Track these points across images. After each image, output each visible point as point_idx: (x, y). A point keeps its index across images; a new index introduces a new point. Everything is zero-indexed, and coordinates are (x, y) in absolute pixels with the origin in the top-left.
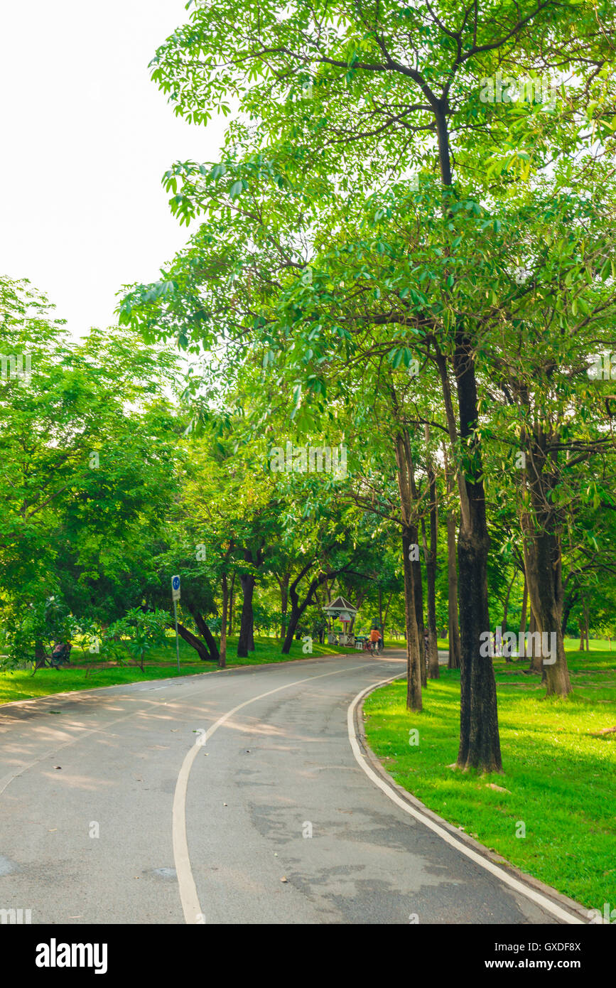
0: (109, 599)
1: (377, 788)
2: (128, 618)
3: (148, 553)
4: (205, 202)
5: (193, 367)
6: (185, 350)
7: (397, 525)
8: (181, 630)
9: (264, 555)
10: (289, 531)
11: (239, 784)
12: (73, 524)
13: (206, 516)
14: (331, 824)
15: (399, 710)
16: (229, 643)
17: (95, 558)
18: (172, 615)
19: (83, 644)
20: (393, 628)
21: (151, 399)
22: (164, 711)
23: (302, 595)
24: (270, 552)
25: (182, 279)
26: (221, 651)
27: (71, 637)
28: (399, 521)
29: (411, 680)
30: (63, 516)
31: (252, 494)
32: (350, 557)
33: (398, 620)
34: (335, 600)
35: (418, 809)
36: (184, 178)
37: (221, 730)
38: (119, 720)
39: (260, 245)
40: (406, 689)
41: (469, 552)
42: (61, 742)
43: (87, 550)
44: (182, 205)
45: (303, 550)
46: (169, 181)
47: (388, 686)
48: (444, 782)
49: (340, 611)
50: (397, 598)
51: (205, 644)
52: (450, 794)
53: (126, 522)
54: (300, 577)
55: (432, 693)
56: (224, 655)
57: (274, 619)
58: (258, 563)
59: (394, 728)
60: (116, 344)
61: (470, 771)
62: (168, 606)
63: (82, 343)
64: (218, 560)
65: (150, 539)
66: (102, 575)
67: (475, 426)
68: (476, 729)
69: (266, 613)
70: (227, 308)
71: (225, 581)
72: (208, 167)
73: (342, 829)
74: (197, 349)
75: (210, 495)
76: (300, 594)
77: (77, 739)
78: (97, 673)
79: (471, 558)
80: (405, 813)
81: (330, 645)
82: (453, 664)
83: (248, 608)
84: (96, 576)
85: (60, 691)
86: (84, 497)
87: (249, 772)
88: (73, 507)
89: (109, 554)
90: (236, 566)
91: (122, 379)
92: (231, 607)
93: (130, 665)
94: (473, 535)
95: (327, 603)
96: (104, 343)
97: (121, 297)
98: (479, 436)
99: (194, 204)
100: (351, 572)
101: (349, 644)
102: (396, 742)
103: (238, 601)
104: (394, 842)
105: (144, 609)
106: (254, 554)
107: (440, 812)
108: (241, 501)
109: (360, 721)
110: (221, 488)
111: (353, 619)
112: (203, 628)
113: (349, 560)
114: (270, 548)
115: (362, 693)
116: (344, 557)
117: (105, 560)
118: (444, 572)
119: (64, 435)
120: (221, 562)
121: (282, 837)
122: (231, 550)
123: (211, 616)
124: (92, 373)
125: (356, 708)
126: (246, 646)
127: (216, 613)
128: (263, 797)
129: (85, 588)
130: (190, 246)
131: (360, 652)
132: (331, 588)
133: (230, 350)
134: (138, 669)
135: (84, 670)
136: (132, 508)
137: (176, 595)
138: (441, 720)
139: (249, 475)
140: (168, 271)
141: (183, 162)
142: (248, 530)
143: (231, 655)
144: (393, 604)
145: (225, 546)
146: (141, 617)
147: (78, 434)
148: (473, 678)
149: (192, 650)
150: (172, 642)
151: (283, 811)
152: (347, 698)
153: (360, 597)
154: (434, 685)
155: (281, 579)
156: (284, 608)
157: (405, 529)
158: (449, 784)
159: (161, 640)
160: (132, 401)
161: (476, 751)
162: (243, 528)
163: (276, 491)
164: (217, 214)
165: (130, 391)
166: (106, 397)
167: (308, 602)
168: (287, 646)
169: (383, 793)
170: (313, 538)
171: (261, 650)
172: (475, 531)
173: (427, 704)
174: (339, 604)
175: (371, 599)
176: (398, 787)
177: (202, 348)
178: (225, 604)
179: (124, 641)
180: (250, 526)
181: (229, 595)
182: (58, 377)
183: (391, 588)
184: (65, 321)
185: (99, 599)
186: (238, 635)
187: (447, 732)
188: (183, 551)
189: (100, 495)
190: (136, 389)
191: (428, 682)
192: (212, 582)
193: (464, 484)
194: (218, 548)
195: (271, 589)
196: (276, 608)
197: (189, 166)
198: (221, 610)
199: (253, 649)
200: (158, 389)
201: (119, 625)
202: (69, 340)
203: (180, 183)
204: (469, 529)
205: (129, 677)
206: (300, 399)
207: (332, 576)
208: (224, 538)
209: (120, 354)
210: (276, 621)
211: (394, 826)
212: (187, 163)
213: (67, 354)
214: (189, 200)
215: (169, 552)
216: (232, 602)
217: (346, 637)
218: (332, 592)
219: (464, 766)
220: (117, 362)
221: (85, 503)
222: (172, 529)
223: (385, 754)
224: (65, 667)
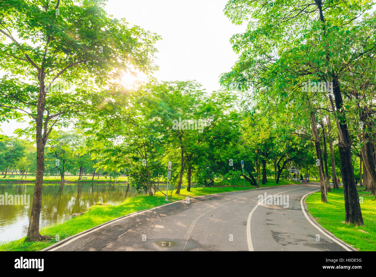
0: (224, 168)
1: (315, 228)
2: (229, 173)
3: (234, 154)
4: (243, 46)
5: (243, 97)
6: (240, 91)
7: (313, 142)
8: (245, 176)
9: (269, 154)
10: (277, 145)
11: (267, 224)
12: (212, 146)
13: (250, 143)
14: (301, 240)
15: (320, 202)
16: (259, 180)
17: (219, 156)
18: (242, 172)
19: (217, 180)
20: (312, 176)
21: (231, 110)
22: (242, 200)
23: (281, 166)
24: (270, 153)
25: (238, 69)
26: (257, 183)
27: (214, 179)
28: (314, 141)
29: (322, 192)
30: (209, 144)
31: (264, 136)
32: (296, 153)
33: (313, 173)
34: (292, 167)
35: (333, 237)
36: (236, 39)
37: (259, 206)
38: (229, 202)
39: (261, 56)
40: (321, 195)
41: (343, 148)
42: (212, 208)
43: (217, 154)
44: (236, 47)
45: (282, 151)
46: (231, 40)
47: (313, 194)
48: (341, 228)
49: (294, 171)
50: (313, 166)
51: (252, 180)
52: (344, 233)
53: (227, 145)
54: (280, 161)
55: (330, 197)
56: (258, 184)
57: (273, 173)
58: (267, 156)
59: (318, 208)
60: (220, 95)
61: (351, 225)
62: (241, 170)
63: (211, 96)
64: (254, 156)
65: (234, 150)
66: (221, 161)
67: (342, 105)
68: (352, 210)
69: (270, 171)
70: (252, 77)
71: (257, 162)
72: (243, 35)
73: (305, 242)
74: (244, 91)
75: (251, 137)
76: (280, 165)
77: (217, 207)
78: (221, 188)
79: (344, 150)
80: (328, 238)
81: (291, 181)
82: (335, 187)
83: (264, 170)
84: (219, 161)
85: (211, 193)
86: (214, 138)
87: (270, 220)
88: (212, 141)
89: (223, 155)
90: (260, 157)
91: (222, 105)
92: (259, 170)
93: (231, 186)
94: (344, 143)
95: (289, 168)
96: (217, 95)
97: (220, 77)
98: (345, 108)
99: (240, 47)
100: (297, 158)
101: (298, 181)
102: (319, 213)
103: (261, 168)
104: (326, 249)
105: (234, 170)
106: (265, 153)
107: (342, 239)
108: (260, 138)
109: (305, 205)
110: (254, 134)
111: (298, 173)
112: (251, 176)
113: (296, 155)
114: (270, 152)
115: (304, 196)
116: (294, 154)
117: (222, 156)
118: (329, 158)
119: (208, 122)
120: (255, 156)
121: (284, 244)
122: (258, 153)
123: (253, 172)
124: (215, 104)
125: (303, 200)
126: (265, 181)
127: (255, 171)
128: (276, 229)
129: (217, 165)
130: (240, 59)
131: (301, 183)
132: (290, 163)
133: (254, 90)
134: (233, 187)
135: (218, 188)
136: (228, 140)
137: (243, 166)
138: (335, 206)
139: (262, 130)
140: (233, 68)
141: (235, 34)
142: (263, 146)
143: (261, 184)
144: (311, 168)
145: (256, 152)
146: (233, 173)
147: (211, 121)
148: (349, 192)
149: (249, 182)
150: (242, 180)
151: (283, 234)
152: (299, 197)
153: (300, 166)
154: (330, 194)
155: (274, 161)
156: (276, 170)
157: (316, 143)
158: (343, 229)
159: (239, 179)
160: (226, 111)
161: (352, 217)
162: (261, 146)
163: (271, 134)
164: (247, 49)
165: (225, 108)
166: (219, 110)
167: (283, 168)
168: (277, 181)
169: (318, 230)
170: (285, 147)
171: (270, 182)
172: (345, 141)
173: (329, 200)
174: (293, 168)
175: (304, 167)
176: (323, 228)
177: (245, 90)
178: (257, 169)
179: (229, 180)
180: (263, 145)
181: (258, 166)
182: (205, 105)
183: (311, 163)
184: (205, 89)
185: (221, 168)
186: (262, 178)
187: (338, 210)
188: (244, 153)
189: (219, 137)
190: (226, 107)
191: (327, 193)
192: (253, 162)
193: (339, 125)
194: (254, 152)
195: (271, 164)
196: (273, 170)
197: (238, 35)
198: (256, 171)
199: (267, 182)
200: (233, 106)
201: (227, 175)
202: (207, 95)
203: (235, 41)
204: (343, 141)
205: (231, 190)
206: (279, 100)
207: (290, 160)
208: (256, 149)
209: (221, 97)
210: (273, 174)
211: (325, 242)
212: (237, 35)
213: (207, 99)
214: (238, 46)
215: (240, 154)
216: (259, 168)
217: (296, 179)
218: (291, 165)
219: (348, 223)
220: (221, 100)
221: (215, 140)
222: (240, 147)
223: (317, 217)
224: (213, 187)
